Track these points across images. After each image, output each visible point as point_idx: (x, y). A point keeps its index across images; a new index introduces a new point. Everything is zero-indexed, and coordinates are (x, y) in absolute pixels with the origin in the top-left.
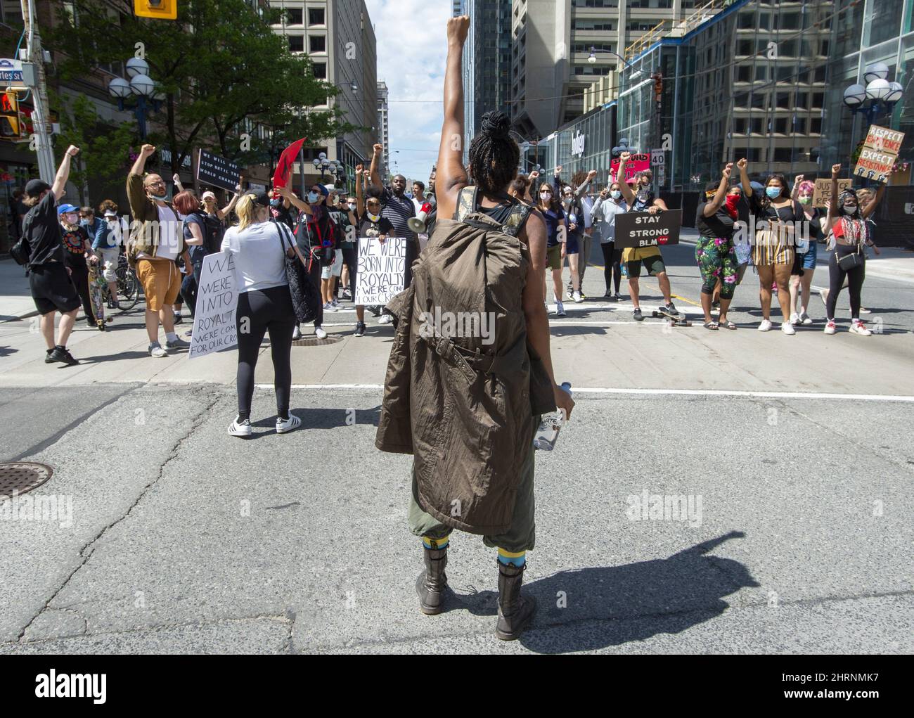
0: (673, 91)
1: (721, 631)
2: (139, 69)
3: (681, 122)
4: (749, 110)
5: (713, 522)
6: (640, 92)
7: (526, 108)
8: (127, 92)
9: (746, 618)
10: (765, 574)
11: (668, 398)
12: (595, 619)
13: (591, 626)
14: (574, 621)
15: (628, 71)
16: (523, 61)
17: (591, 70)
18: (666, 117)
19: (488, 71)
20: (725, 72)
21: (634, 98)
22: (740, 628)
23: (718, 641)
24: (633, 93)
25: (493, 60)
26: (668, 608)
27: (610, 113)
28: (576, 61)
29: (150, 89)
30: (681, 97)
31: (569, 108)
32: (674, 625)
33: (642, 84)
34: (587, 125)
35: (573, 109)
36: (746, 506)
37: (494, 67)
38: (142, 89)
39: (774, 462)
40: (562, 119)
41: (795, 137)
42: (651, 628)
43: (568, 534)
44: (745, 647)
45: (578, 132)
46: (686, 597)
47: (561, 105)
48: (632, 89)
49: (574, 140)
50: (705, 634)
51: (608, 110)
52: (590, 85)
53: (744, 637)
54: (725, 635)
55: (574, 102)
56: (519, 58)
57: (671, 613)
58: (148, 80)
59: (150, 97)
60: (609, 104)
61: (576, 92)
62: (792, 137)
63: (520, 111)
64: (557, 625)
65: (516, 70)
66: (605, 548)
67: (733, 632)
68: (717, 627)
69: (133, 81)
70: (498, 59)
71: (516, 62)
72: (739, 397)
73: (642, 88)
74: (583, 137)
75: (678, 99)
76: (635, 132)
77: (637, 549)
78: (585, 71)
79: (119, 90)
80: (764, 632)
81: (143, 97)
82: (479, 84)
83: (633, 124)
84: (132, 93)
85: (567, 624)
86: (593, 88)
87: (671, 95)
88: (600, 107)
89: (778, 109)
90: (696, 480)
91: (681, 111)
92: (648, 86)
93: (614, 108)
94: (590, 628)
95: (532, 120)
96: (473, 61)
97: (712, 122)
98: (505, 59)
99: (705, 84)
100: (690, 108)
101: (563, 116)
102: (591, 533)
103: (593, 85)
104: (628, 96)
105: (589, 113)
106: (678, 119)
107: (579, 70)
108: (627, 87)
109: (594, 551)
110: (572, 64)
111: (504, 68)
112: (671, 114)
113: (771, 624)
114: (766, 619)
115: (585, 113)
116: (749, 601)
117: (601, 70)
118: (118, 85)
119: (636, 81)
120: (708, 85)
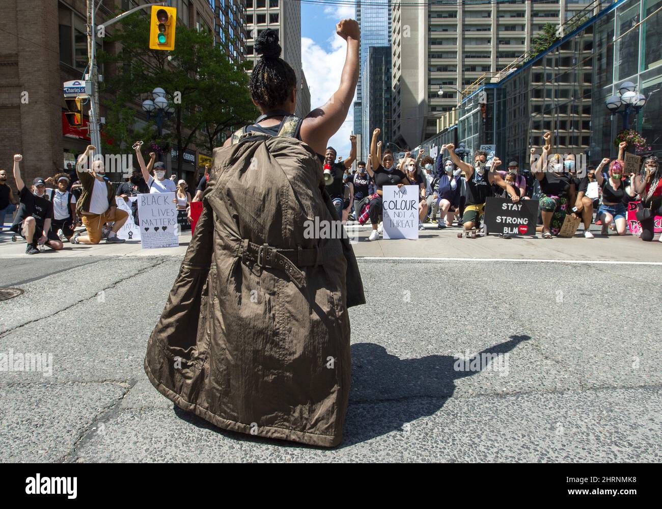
0: (493, 115)
1: (565, 410)
2: (159, 94)
3: (499, 134)
4: (542, 131)
5: (543, 329)
6: (472, 117)
7: (401, 132)
8: (152, 108)
9: (589, 399)
10: (601, 364)
11: (497, 262)
12: (428, 396)
13: (423, 402)
14: (405, 398)
15: (464, 105)
16: (399, 104)
17: (441, 109)
18: (489, 131)
19: (377, 111)
20: (526, 108)
21: (468, 121)
22: (585, 407)
23: (563, 418)
24: (467, 118)
25: (381, 105)
26: (505, 389)
27: (453, 132)
28: (432, 103)
29: (165, 105)
30: (498, 119)
31: (428, 132)
32: (513, 403)
33: (473, 112)
34: (439, 141)
35: (431, 132)
36: (572, 319)
37: (382, 109)
38: (160, 105)
39: (591, 295)
40: (423, 138)
41: (573, 148)
42: (487, 405)
43: (410, 335)
44: (594, 424)
45: (434, 145)
46: (523, 381)
47: (423, 130)
48: (467, 115)
49: (431, 150)
50: (547, 412)
51: (452, 130)
52: (441, 117)
53: (591, 415)
54: (569, 413)
55: (431, 128)
56: (396, 103)
57: (508, 394)
58: (164, 100)
59: (165, 110)
60: (452, 127)
61: (432, 122)
62: (570, 148)
63: (398, 134)
64: (388, 400)
65: (395, 110)
66: (442, 345)
67: (577, 410)
68: (560, 406)
69: (155, 101)
70: (384, 104)
71: (395, 105)
72: (553, 263)
73: (473, 115)
74: (436, 147)
75: (496, 121)
76: (469, 142)
77: (473, 346)
78: (438, 109)
79: (147, 107)
80: (612, 411)
81: (161, 110)
82: (372, 119)
83: (468, 137)
84: (155, 108)
85: (398, 401)
86: (442, 119)
87: (492, 118)
88: (447, 129)
89: (560, 131)
90: (524, 304)
91: (498, 127)
92: (477, 113)
93: (456, 129)
94: (421, 404)
95: (405, 139)
96: (368, 106)
97: (518, 139)
98: (388, 104)
99: (513, 115)
100: (504, 125)
101: (424, 136)
102: (430, 335)
103: (443, 117)
104: (464, 120)
105: (440, 133)
106: (497, 133)
107: (434, 108)
108: (464, 114)
109: (432, 347)
110: (429, 106)
111: (388, 109)
112: (492, 129)
113: (617, 404)
114: (611, 400)
115: (438, 132)
116: (589, 386)
117: (447, 109)
118: (147, 104)
119: (469, 111)
120: (515, 116)
